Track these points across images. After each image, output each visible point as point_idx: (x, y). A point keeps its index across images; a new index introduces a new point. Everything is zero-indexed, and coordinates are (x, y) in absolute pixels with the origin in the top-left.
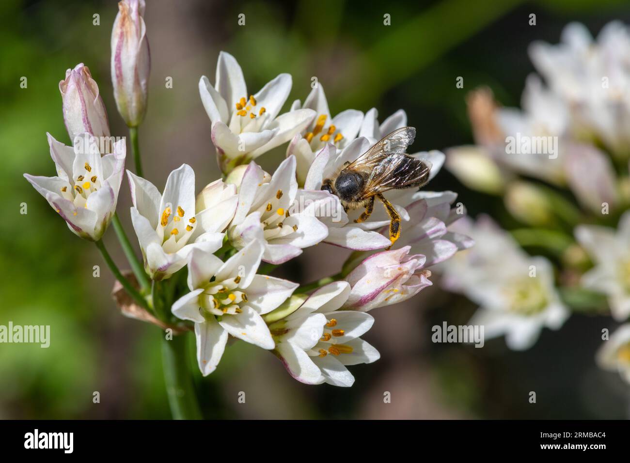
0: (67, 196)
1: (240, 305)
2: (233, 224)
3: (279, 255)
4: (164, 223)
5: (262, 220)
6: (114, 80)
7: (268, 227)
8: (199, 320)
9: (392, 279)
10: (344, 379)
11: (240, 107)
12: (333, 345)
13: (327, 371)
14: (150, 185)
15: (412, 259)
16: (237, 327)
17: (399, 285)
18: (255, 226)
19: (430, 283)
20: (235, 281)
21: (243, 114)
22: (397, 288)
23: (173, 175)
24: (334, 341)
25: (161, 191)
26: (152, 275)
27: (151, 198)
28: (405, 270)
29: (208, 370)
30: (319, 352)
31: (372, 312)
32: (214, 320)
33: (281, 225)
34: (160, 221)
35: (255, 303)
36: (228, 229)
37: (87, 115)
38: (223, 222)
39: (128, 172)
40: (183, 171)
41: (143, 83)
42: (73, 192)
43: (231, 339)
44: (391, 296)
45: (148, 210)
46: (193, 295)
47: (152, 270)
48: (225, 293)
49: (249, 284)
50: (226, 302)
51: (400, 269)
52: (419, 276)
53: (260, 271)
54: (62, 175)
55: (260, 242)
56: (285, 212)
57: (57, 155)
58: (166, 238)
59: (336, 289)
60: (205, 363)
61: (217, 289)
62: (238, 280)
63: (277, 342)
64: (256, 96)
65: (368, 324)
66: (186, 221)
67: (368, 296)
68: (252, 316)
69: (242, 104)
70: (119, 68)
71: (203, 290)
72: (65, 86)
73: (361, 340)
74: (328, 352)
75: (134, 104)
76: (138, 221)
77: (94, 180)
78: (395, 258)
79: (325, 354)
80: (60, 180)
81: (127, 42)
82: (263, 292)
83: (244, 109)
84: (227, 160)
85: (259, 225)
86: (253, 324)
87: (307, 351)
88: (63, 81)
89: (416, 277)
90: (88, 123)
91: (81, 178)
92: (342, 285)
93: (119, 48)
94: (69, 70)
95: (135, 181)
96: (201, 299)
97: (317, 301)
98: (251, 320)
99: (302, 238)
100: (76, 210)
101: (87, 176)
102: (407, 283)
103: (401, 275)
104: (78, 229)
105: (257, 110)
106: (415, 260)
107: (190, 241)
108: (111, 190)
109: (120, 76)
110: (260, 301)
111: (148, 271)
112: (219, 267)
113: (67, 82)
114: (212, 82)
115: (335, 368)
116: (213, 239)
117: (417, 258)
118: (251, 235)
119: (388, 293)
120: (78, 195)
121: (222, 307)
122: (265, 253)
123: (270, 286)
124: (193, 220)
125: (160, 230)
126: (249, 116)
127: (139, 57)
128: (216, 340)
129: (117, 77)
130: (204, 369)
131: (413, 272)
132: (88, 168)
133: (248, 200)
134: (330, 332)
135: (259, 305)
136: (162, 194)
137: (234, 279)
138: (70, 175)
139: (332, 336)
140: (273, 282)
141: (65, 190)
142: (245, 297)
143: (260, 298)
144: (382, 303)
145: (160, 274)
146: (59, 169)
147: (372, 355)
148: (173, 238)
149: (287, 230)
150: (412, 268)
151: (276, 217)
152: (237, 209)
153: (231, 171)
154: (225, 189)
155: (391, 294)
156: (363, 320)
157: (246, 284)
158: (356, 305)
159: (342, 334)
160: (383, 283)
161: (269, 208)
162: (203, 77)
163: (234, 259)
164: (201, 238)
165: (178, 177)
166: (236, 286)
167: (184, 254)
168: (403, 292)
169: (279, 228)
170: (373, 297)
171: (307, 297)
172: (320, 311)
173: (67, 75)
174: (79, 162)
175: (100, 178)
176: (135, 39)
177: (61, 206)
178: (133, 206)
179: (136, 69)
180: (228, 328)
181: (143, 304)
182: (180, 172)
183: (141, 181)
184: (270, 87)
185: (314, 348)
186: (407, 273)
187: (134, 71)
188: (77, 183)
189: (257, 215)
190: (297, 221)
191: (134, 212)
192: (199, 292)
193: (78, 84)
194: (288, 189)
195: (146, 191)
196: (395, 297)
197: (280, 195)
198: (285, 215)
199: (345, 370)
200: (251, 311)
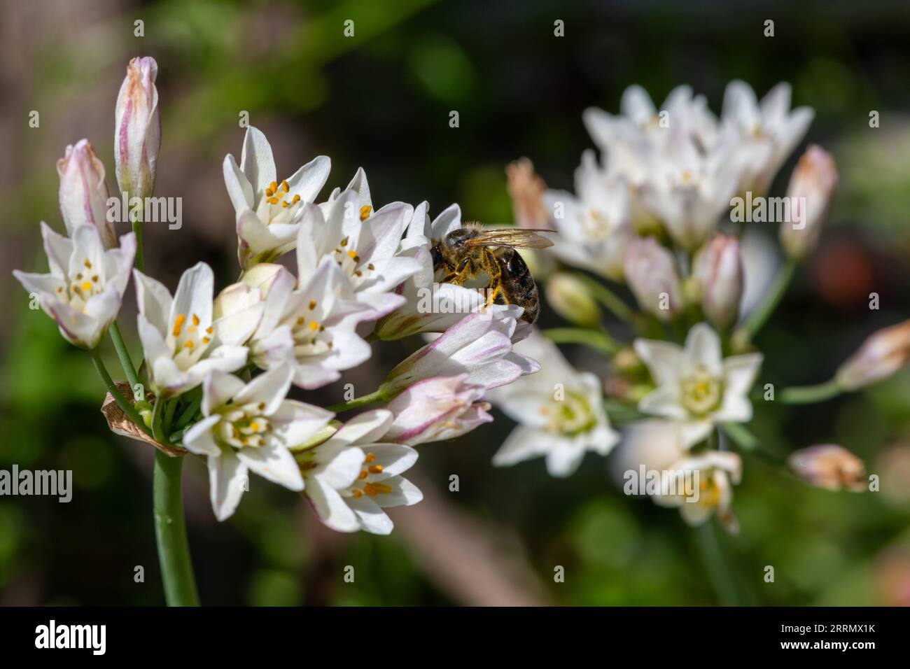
0: (62, 298)
1: (263, 434)
2: (256, 337)
3: (311, 379)
4: (177, 333)
5: (292, 332)
6: (118, 156)
7: (299, 342)
8: (214, 452)
9: (445, 411)
10: (380, 524)
11: (270, 193)
12: (368, 484)
13: (360, 513)
14: (160, 286)
15: (470, 388)
16: (258, 460)
17: (453, 419)
18: (285, 346)
19: (490, 419)
20: (259, 408)
21: (274, 201)
22: (451, 422)
23: (187, 276)
24: (371, 479)
25: (173, 293)
26: (157, 393)
27: (161, 303)
28: (461, 402)
29: (225, 510)
30: (354, 491)
31: (418, 448)
32: (230, 452)
33: (313, 342)
34: (171, 330)
35: (278, 432)
36: (248, 343)
37: (89, 201)
38: (243, 334)
39: (136, 272)
40: (198, 271)
41: (151, 160)
42: (68, 292)
43: (254, 477)
44: (442, 431)
45: (156, 316)
46: (208, 422)
47: (159, 388)
48: (246, 421)
49: (274, 411)
50: (246, 431)
51: (455, 401)
52: (476, 408)
53: (289, 396)
54: (56, 273)
55: (290, 363)
56: (319, 326)
57: (52, 249)
58: (177, 351)
59: (374, 418)
60: (220, 502)
61: (237, 415)
62: (262, 407)
63: (305, 478)
64: (289, 180)
65: (409, 459)
66: (202, 332)
67: (415, 430)
68: (275, 447)
69: (273, 189)
70: (125, 143)
71: (220, 416)
72: (64, 166)
73: (401, 477)
74: (363, 492)
75: (139, 186)
76: (146, 330)
77: (95, 279)
78: (450, 387)
79: (360, 495)
80: (55, 278)
81: (136, 113)
82: (288, 420)
83: (275, 195)
84: (250, 254)
85: (289, 342)
86: (276, 457)
87: (340, 491)
88: (62, 160)
89: (473, 410)
90: (91, 210)
91: (80, 277)
92: (383, 415)
93: (126, 120)
94: (69, 147)
95: (143, 282)
96: (216, 430)
97: (353, 431)
98: (275, 452)
99: (338, 356)
100: (74, 317)
101: (88, 275)
102: (462, 417)
103: (456, 408)
104: (74, 337)
105: (290, 197)
106: (472, 390)
107: (205, 356)
108: (118, 295)
109: (125, 153)
110: (285, 430)
111: (154, 388)
112: (241, 390)
113: (67, 161)
115: (371, 511)
116: (234, 355)
118: (280, 354)
119: (440, 427)
120: (76, 298)
121: (242, 437)
122: (297, 376)
123: (299, 413)
124: (210, 330)
125: (171, 342)
126: (281, 204)
127: (149, 131)
128: (232, 474)
129: (122, 153)
130: (218, 511)
131: (469, 404)
132: (88, 265)
133: (278, 312)
134: (366, 469)
135: (285, 435)
136: (174, 297)
137: (258, 405)
138: (65, 271)
139: (369, 474)
140: (304, 410)
141: (60, 291)
142: (270, 428)
143: (285, 426)
144: (430, 438)
145: (167, 393)
146: (52, 264)
147: (413, 496)
148: (185, 351)
149: (320, 347)
150: (469, 399)
151: (308, 331)
152: (260, 321)
153: (252, 266)
154: (249, 294)
155: (443, 428)
156: (403, 454)
157: (271, 410)
158: (400, 438)
159: (379, 472)
160: (435, 415)
161: (301, 322)
162: (228, 155)
163: (258, 381)
164: (216, 352)
165: (193, 278)
166: (258, 412)
167: (200, 371)
168: (457, 427)
169: (312, 346)
170: (421, 430)
171: (339, 423)
172: (355, 444)
173: (68, 153)
174: (78, 257)
175: (102, 278)
176: (146, 110)
177: (57, 313)
178: (139, 313)
179: (144, 145)
180: (246, 463)
182: (196, 272)
183: (150, 282)
184: (305, 170)
185: (348, 489)
186: (464, 406)
187: (142, 147)
188: (74, 283)
189: (286, 329)
190: (332, 337)
191: (142, 320)
192: (214, 419)
193: (81, 165)
194: (321, 298)
195: (156, 295)
196: (448, 431)
197: (312, 306)
198: (318, 330)
199: (380, 513)
200: (274, 441)
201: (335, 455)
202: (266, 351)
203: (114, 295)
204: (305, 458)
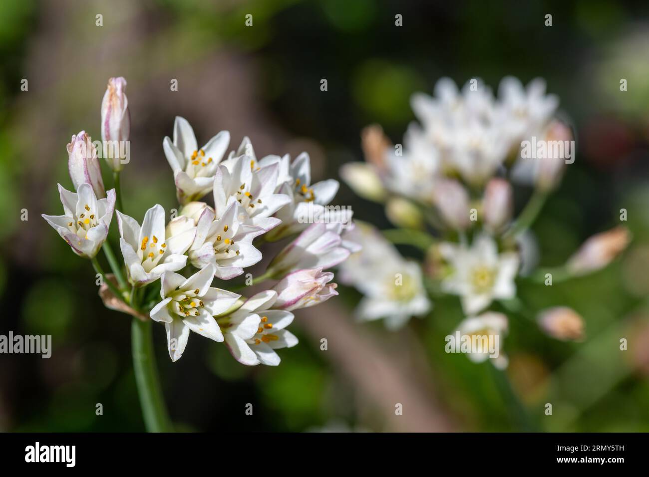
0: (72, 230)
1: (198, 308)
2: (192, 249)
3: (226, 274)
4: (143, 249)
5: (214, 246)
7: (218, 252)
8: (169, 321)
9: (310, 290)
10: (272, 359)
11: (193, 158)
12: (264, 335)
13: (260, 353)
14: (132, 220)
15: (324, 276)
16: (195, 324)
17: (314, 294)
18: (210, 255)
19: (337, 293)
20: (195, 292)
21: (197, 163)
22: (313, 296)
23: (149, 213)
24: (265, 332)
25: (140, 223)
26: (133, 284)
27: (133, 230)
28: (319, 284)
29: (176, 356)
30: (255, 340)
31: (293, 312)
32: (178, 319)
33: (227, 251)
34: (140, 246)
35: (208, 306)
36: (187, 253)
37: (87, 169)
38: (184, 248)
39: (117, 212)
40: (156, 209)
42: (76, 224)
43: (193, 336)
44: (308, 302)
45: (130, 239)
46: (165, 302)
47: (134, 281)
48: (188, 300)
49: (205, 294)
50: (188, 306)
51: (315, 283)
52: (328, 287)
53: (213, 285)
54: (68, 214)
55: (213, 265)
56: (230, 241)
57: (65, 199)
58: (144, 259)
59: (266, 296)
60: (173, 351)
61: (182, 297)
62: (197, 292)
63: (224, 333)
64: (204, 148)
65: (288, 319)
66: (159, 247)
67: (291, 301)
68: (206, 316)
69: (195, 155)
70: (108, 130)
71: (171, 298)
72: (71, 147)
73: (284, 330)
74: (261, 340)
76: (125, 248)
77: (92, 217)
78: (312, 275)
79: (259, 342)
80: (68, 217)
81: (114, 111)
82: (214, 299)
83: (197, 159)
84: (185, 197)
85: (212, 253)
86: (207, 322)
87: (246, 341)
88: (69, 144)
89: (326, 288)
90: (88, 174)
91: (82, 216)
92: (271, 294)
93: (108, 117)
94: (74, 136)
95: (122, 218)
96: (170, 306)
97: (254, 304)
98: (205, 319)
99: (242, 259)
100: (80, 241)
101: (87, 214)
102: (320, 293)
103: (316, 288)
104: (80, 252)
105: (205, 159)
106: (326, 277)
107: (161, 262)
108: (106, 227)
109: (108, 137)
110: (211, 305)
111: (131, 281)
112: (184, 282)
113: (73, 144)
114: (172, 140)
115: (265, 351)
116: (179, 261)
117: (328, 275)
118: (207, 260)
119: (306, 299)
120: (81, 228)
121: (186, 310)
122: (217, 272)
123: (219, 295)
124: (164, 245)
125: (140, 253)
126: (201, 164)
127: (122, 122)
128: (180, 333)
130: (173, 356)
131: (324, 285)
132: (87, 208)
133: (205, 234)
134: (262, 326)
135: (212, 308)
136: (141, 226)
137: (194, 291)
138: (74, 213)
139: (264, 329)
140: (223, 293)
141: (71, 225)
142: (202, 305)
143: (211, 303)
144: (301, 306)
145: (139, 284)
146: (66, 209)
147: (291, 341)
148: (149, 259)
149: (232, 254)
150: (324, 282)
151: (223, 245)
152: (194, 239)
153: (187, 203)
154: (188, 222)
155: (308, 300)
156: (284, 316)
157: (202, 294)
158: (283, 307)
159: (270, 328)
160: (303, 292)
161: (219, 239)
162: (166, 137)
163: (194, 277)
164: (168, 259)
165: (153, 212)
166: (195, 295)
167: (159, 271)
168: (317, 299)
169: (226, 253)
170: (295, 302)
171: (245, 299)
172: (255, 312)
173: (73, 139)
174: (81, 203)
175: (96, 216)
176: (120, 110)
177: (69, 238)
178: (121, 237)
179: (120, 132)
180: (188, 327)
182: (154, 209)
183: (126, 217)
184: (213, 142)
185: (251, 339)
186: (320, 286)
187: (118, 133)
188: (79, 220)
189: (210, 244)
190: (238, 247)
191: (122, 241)
192: (168, 300)
194: (232, 224)
195: (130, 225)
196: (311, 302)
197: (226, 230)
198: (230, 244)
199: (272, 352)
200: (205, 312)
201: (244, 318)
202: (199, 258)
203: (104, 227)
204: (223, 321)
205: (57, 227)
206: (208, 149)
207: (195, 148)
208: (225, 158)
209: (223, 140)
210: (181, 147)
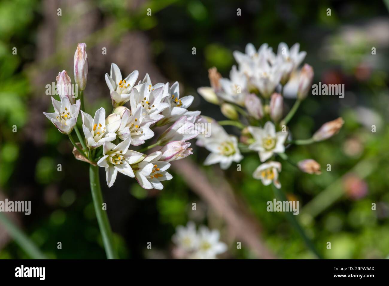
0: (58, 120)
1: (122, 160)
2: (119, 130)
3: (136, 143)
4: (94, 130)
5: (130, 129)
6: (75, 74)
7: (132, 132)
8: (107, 166)
9: (179, 151)
10: (159, 186)
11: (120, 84)
13: (153, 183)
14: (89, 115)
15: (186, 144)
16: (120, 168)
17: (181, 153)
18: (128, 133)
19: (192, 153)
20: (120, 152)
21: (122, 87)
22: (180, 155)
23: (97, 112)
24: (156, 173)
25: (93, 117)
26: (89, 148)
27: (89, 120)
28: (183, 148)
29: (111, 184)
30: (151, 177)
31: (170, 162)
32: (112, 166)
34: (93, 129)
35: (127, 159)
36: (117, 132)
38: (115, 129)
39: (81, 111)
40: (101, 110)
41: (85, 75)
42: (60, 117)
43: (119, 174)
44: (177, 158)
45: (88, 125)
46: (105, 157)
47: (90, 146)
48: (117, 156)
50: (117, 159)
51: (181, 148)
52: (188, 150)
53: (129, 149)
54: (57, 112)
55: (129, 138)
56: (138, 126)
57: (55, 104)
58: (95, 135)
59: (156, 154)
60: (109, 182)
61: (114, 155)
62: (121, 152)
63: (135, 173)
64: (125, 79)
65: (168, 166)
66: (102, 129)
67: (169, 157)
68: (126, 164)
69: (121, 83)
70: (77, 70)
71: (108, 155)
72: (58, 78)
73: (165, 172)
74: (154, 177)
75: (82, 83)
76: (85, 130)
77: (68, 114)
78: (179, 144)
79: (153, 178)
80: (56, 114)
81: (80, 61)
82: (130, 156)
83: (122, 85)
84: (116, 104)
85: (129, 132)
86: (126, 167)
87: (146, 177)
88: (57, 77)
91: (64, 113)
92: (159, 153)
93: (77, 63)
94: (60, 72)
95: (84, 115)
96: (107, 159)
97: (149, 158)
98: (126, 166)
99: (144, 136)
100: (62, 126)
101: (66, 112)
102: (184, 153)
103: (182, 150)
104: (63, 132)
105: (126, 85)
106: (187, 145)
107: (103, 137)
108: (75, 119)
109: (77, 73)
110: (129, 159)
111: (88, 146)
112: (115, 147)
113: (59, 77)
114: (110, 75)
115: (156, 182)
116: (112, 136)
117: (188, 144)
118: (126, 136)
119: (177, 156)
120: (63, 119)
121: (115, 161)
122: (131, 142)
123: (133, 154)
124: (105, 128)
125: (93, 132)
126: (124, 87)
127: (84, 66)
128: (113, 173)
129: (76, 73)
130: (109, 184)
131: (186, 149)
132: (66, 109)
133: (125, 123)
134: (154, 169)
135: (129, 160)
136: (93, 119)
138: (59, 111)
139: (155, 171)
140: (135, 153)
141: (58, 118)
142: (124, 159)
143: (128, 158)
144: (174, 159)
145: (92, 148)
146: (55, 109)
147: (169, 177)
148: (97, 135)
149: (139, 133)
150: (185, 148)
151: (135, 128)
152: (120, 125)
153: (117, 107)
154: (117, 117)
155: (178, 156)
156: (166, 164)
157: (124, 153)
158: (165, 160)
159: (158, 170)
160: (175, 152)
161: (133, 125)
162: (106, 73)
163: (120, 144)
164: (107, 135)
165: (99, 112)
166: (120, 154)
167: (102, 141)
168: (182, 156)
169: (136, 132)
170: (171, 157)
171: (146, 156)
172: (150, 162)
173: (59, 74)
174: (63, 107)
175: (71, 113)
176: (83, 60)
177: (57, 125)
178: (83, 124)
179: (83, 70)
180: (117, 170)
181: (84, 155)
183: (86, 114)
184: (130, 76)
185: (149, 176)
186: (184, 149)
187: (82, 71)
188: (62, 115)
189: (128, 128)
190: (142, 130)
191: (84, 126)
192: (107, 156)
193: (63, 78)
194: (139, 118)
195: (88, 118)
196: (179, 157)
197: (136, 121)
198: (138, 128)
199: (159, 183)
200: (125, 162)
201: (145, 166)
202: (122, 135)
203: (74, 119)
204: (134, 167)
205: (51, 119)
206: (128, 79)
207: (121, 79)
208: (136, 84)
209: (135, 75)
210: (114, 78)
